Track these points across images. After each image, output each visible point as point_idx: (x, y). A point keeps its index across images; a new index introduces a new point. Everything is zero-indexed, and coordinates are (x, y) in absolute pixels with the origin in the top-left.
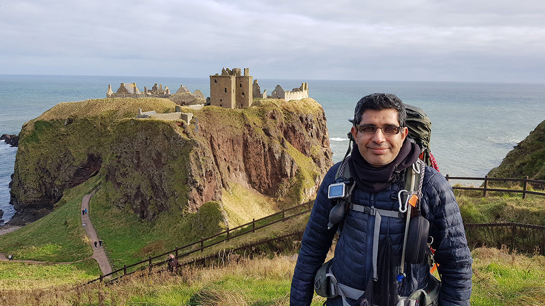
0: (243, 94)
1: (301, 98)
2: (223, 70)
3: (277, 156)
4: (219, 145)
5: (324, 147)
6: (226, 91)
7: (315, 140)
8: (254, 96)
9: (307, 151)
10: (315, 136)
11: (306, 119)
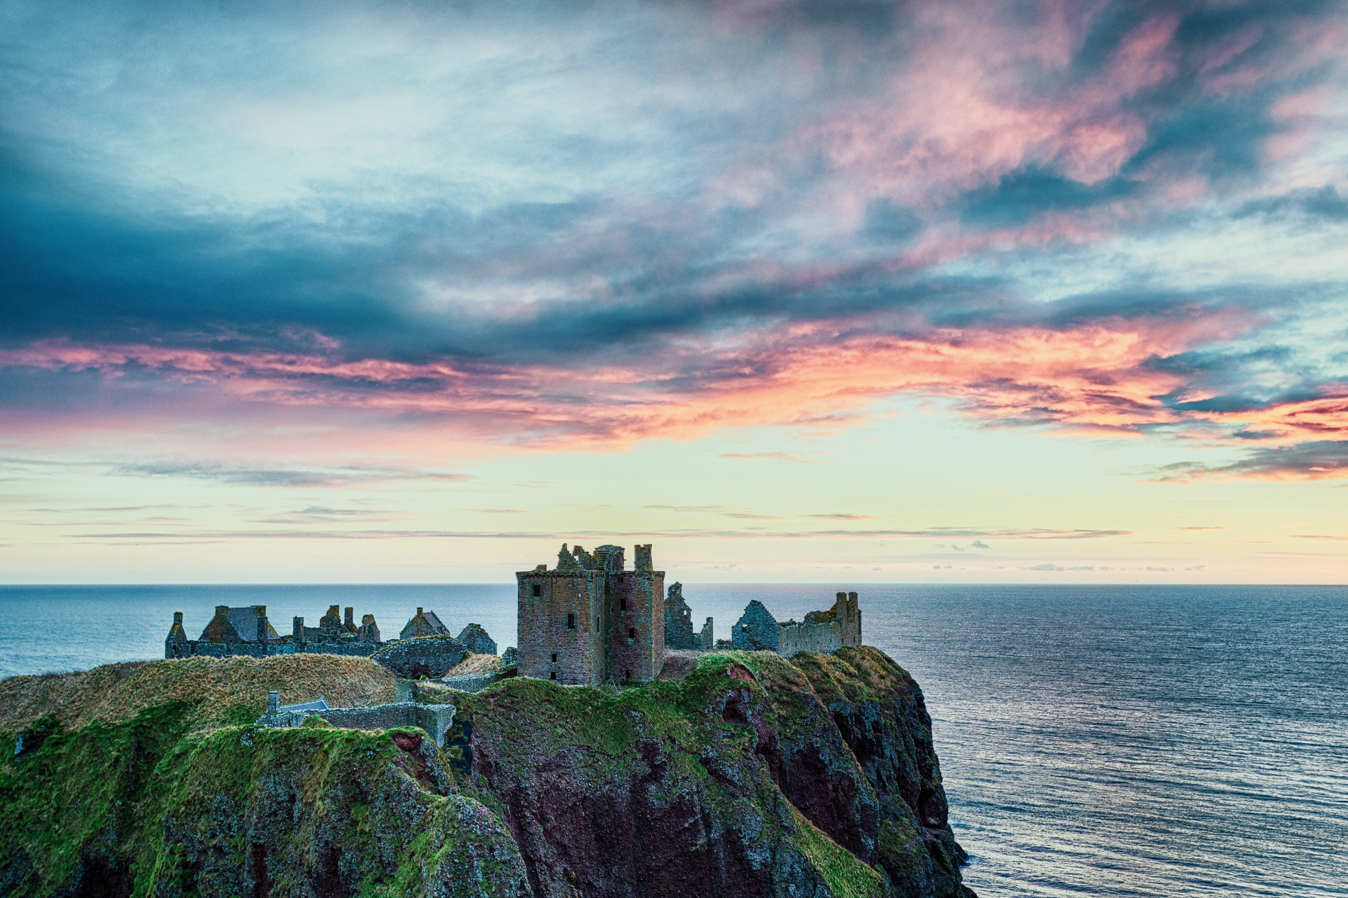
0: (632, 633)
1: (835, 646)
2: (564, 554)
5: (926, 825)
6: (571, 626)
7: (895, 798)
9: (868, 843)
10: (892, 787)
11: (859, 722)
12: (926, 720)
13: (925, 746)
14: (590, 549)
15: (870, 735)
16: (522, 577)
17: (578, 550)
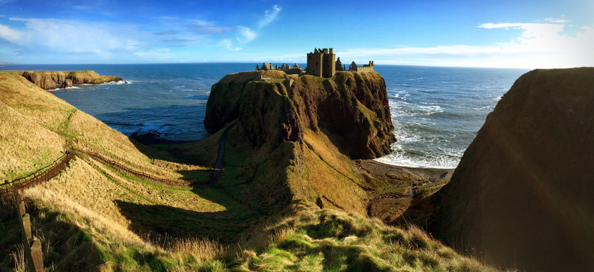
0: (328, 67)
1: (369, 71)
2: (316, 50)
3: (351, 111)
4: (311, 102)
5: (385, 105)
6: (317, 65)
7: (378, 100)
8: (336, 70)
9: (373, 107)
10: (378, 97)
11: (372, 86)
12: (385, 86)
13: (385, 91)
14: (322, 49)
15: (374, 88)
16: (308, 54)
17: (319, 49)
